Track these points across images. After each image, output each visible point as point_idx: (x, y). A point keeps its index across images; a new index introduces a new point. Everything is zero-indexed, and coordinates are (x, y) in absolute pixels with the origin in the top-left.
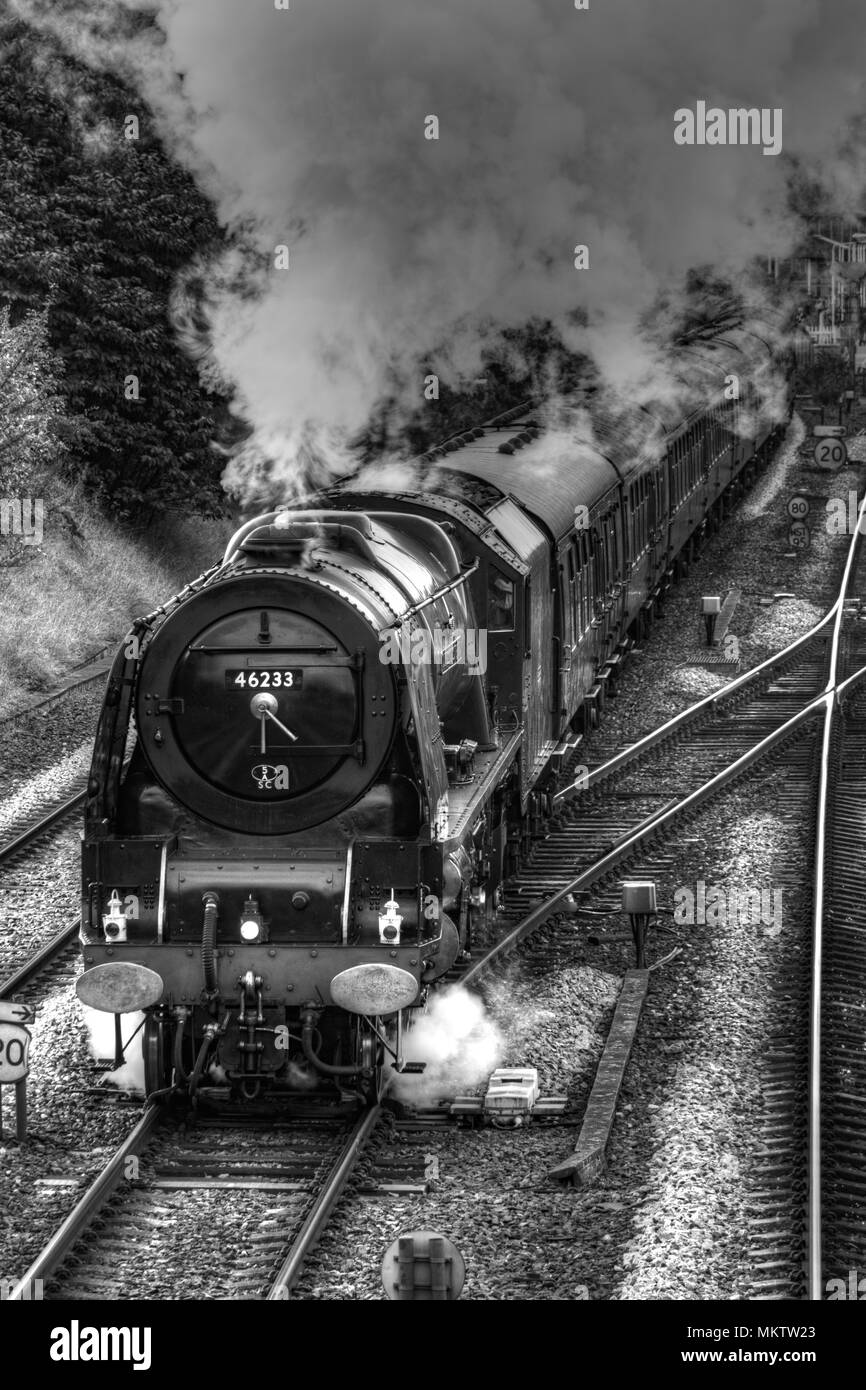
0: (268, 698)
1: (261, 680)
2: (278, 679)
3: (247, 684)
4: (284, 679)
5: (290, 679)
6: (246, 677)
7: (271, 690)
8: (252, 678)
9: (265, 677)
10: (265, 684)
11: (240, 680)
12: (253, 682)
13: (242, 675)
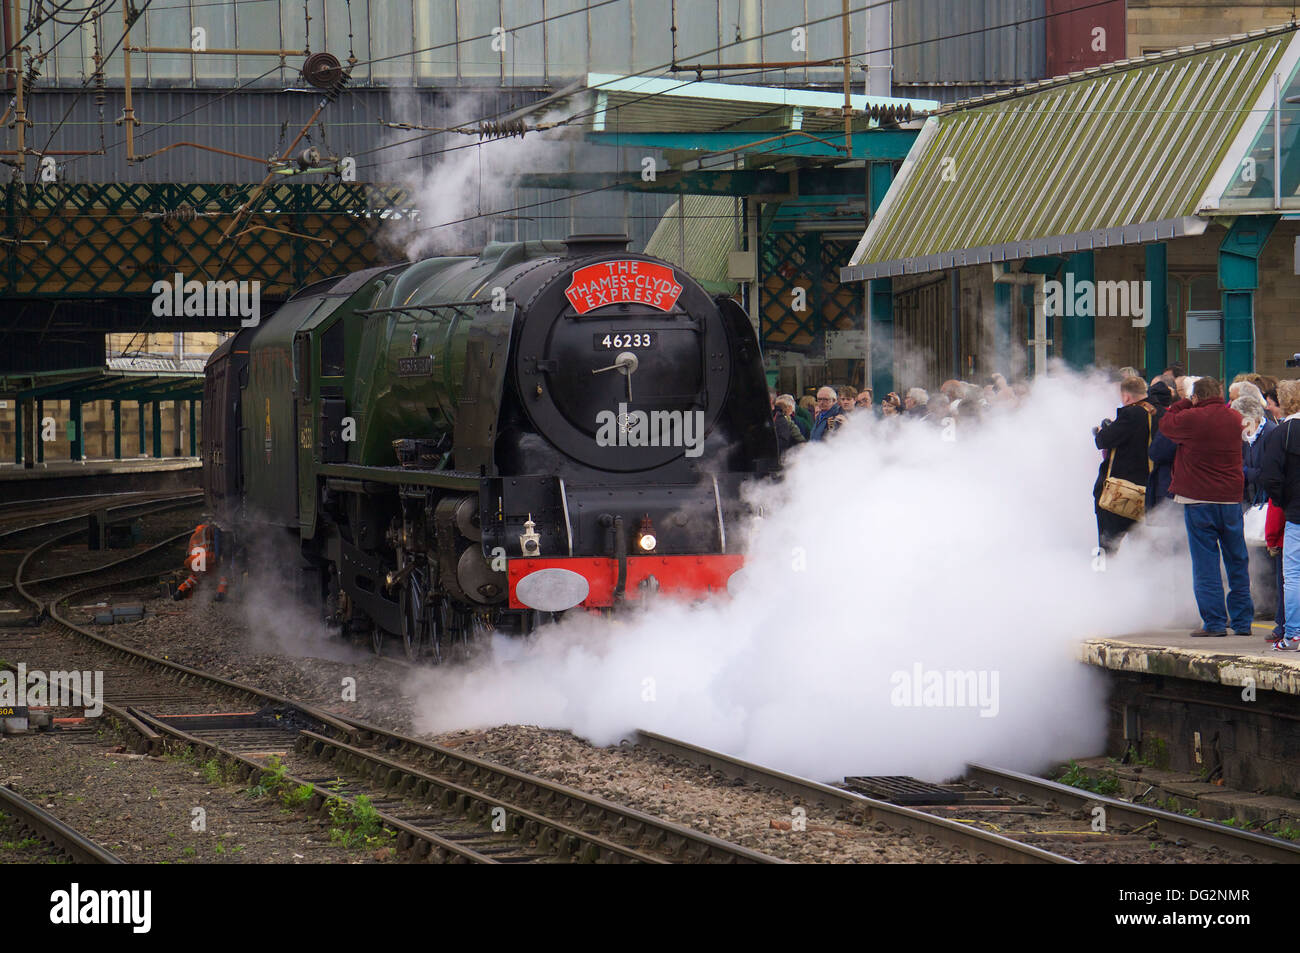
0: (630, 356)
1: (624, 341)
2: (638, 340)
3: (612, 345)
4: (643, 340)
5: (647, 340)
6: (612, 340)
7: (632, 349)
8: (616, 340)
9: (627, 338)
10: (627, 345)
11: (607, 342)
12: (618, 343)
13: (608, 337)
